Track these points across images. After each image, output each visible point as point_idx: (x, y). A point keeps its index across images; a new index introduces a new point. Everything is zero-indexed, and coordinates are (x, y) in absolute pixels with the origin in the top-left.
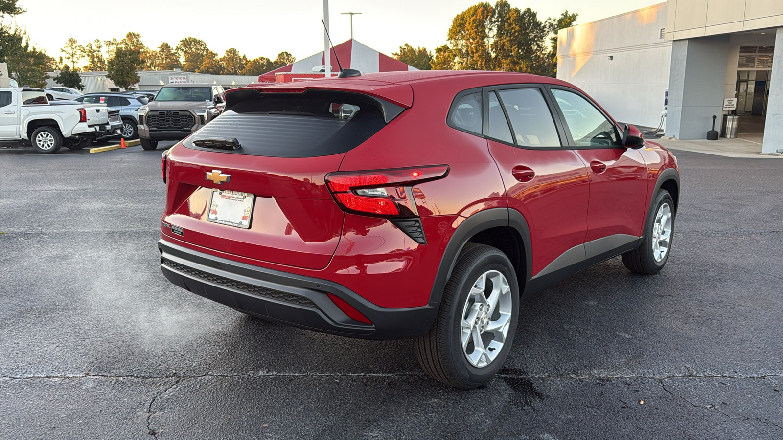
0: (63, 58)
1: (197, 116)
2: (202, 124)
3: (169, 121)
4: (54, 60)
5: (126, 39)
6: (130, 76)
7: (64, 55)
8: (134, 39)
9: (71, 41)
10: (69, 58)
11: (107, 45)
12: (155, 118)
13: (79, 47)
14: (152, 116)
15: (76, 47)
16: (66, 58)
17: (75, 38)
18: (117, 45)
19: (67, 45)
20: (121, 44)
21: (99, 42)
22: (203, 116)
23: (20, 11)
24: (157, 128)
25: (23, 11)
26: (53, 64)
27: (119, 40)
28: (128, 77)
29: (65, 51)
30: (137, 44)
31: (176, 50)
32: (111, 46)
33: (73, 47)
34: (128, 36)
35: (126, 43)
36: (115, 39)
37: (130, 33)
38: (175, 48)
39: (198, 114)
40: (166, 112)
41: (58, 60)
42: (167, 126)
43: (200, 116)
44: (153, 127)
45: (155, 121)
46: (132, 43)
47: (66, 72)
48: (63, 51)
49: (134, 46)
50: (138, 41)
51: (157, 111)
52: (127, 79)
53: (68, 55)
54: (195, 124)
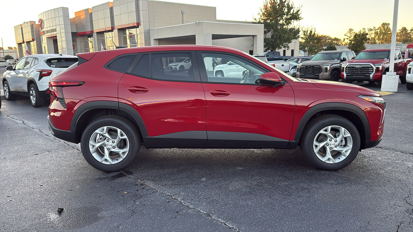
0: (345, 39)
1: (323, 68)
2: (326, 72)
3: (310, 70)
4: (341, 40)
5: (381, 26)
6: (360, 47)
7: (346, 37)
8: (386, 26)
9: (350, 30)
10: (348, 39)
11: (369, 30)
12: (304, 69)
13: (354, 33)
14: (302, 68)
15: (352, 33)
16: (346, 39)
17: (352, 28)
18: (375, 31)
19: (348, 32)
20: (378, 29)
21: (365, 30)
22: (327, 68)
23: (301, 19)
24: (304, 74)
25: (302, 19)
26: (340, 42)
27: (377, 28)
28: (359, 48)
29: (346, 35)
30: (387, 29)
31: (410, 31)
32: (371, 31)
33: (351, 33)
34: (382, 25)
35: (381, 29)
36: (375, 27)
37: (384, 23)
38: (410, 30)
39: (324, 67)
40: (308, 66)
41: (342, 40)
42: (308, 73)
43: (326, 68)
44: (302, 73)
45: (303, 70)
46: (384, 29)
47: (330, 46)
48: (345, 35)
49: (385, 30)
50: (388, 27)
51: (305, 65)
52: (358, 49)
53: (348, 37)
54: (322, 72)
